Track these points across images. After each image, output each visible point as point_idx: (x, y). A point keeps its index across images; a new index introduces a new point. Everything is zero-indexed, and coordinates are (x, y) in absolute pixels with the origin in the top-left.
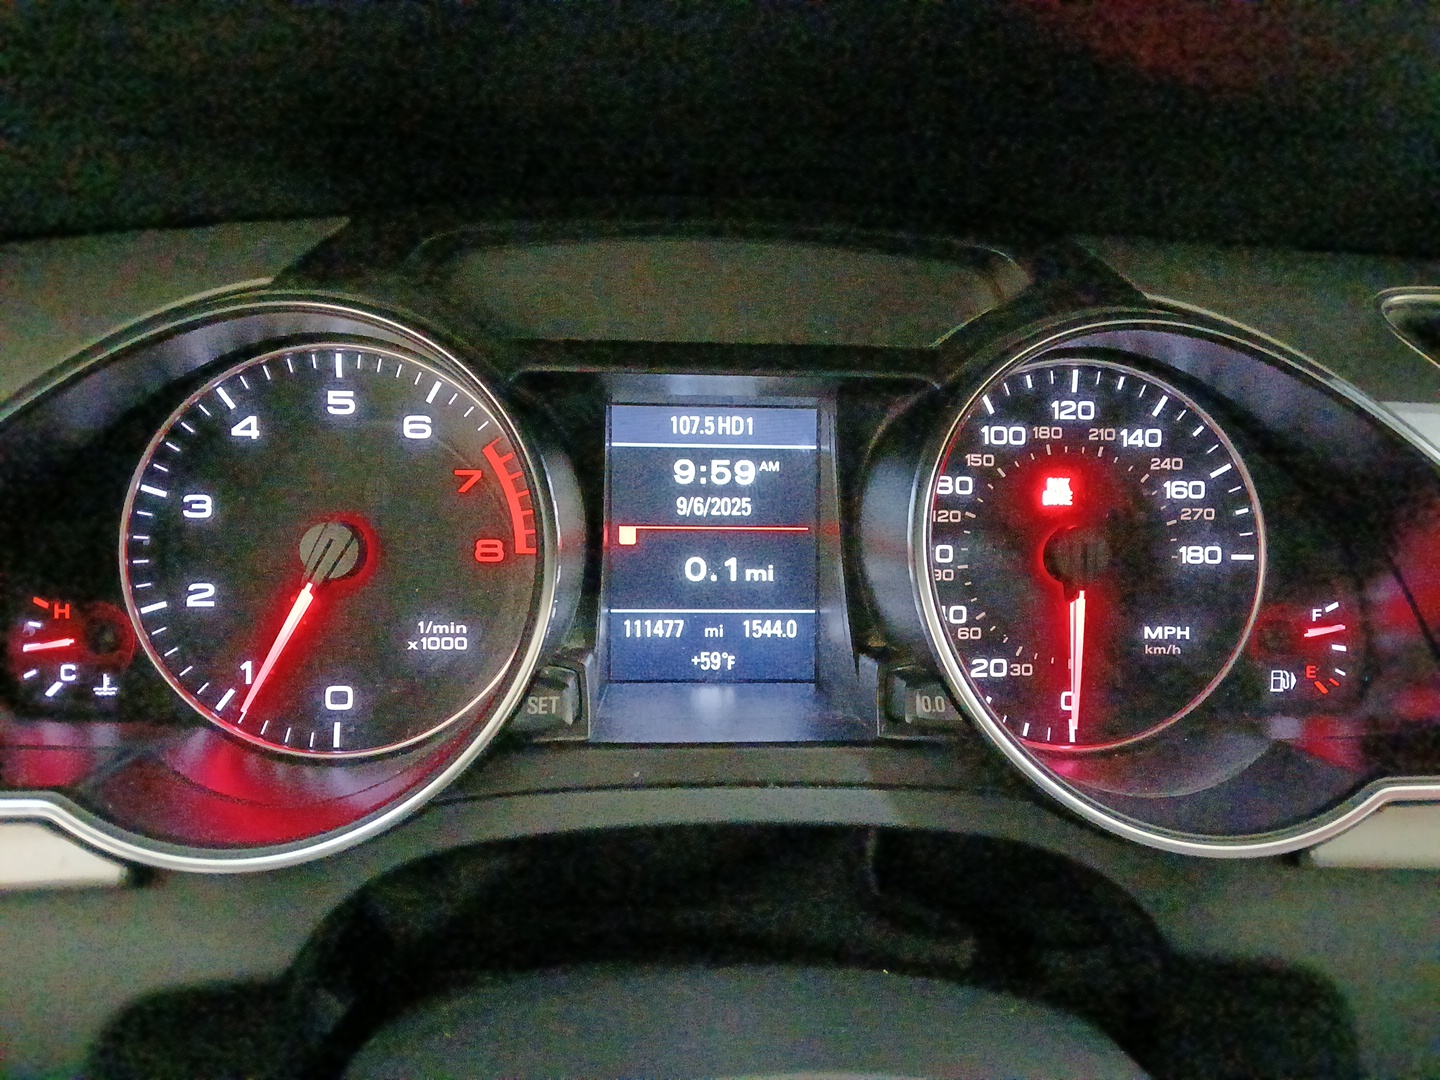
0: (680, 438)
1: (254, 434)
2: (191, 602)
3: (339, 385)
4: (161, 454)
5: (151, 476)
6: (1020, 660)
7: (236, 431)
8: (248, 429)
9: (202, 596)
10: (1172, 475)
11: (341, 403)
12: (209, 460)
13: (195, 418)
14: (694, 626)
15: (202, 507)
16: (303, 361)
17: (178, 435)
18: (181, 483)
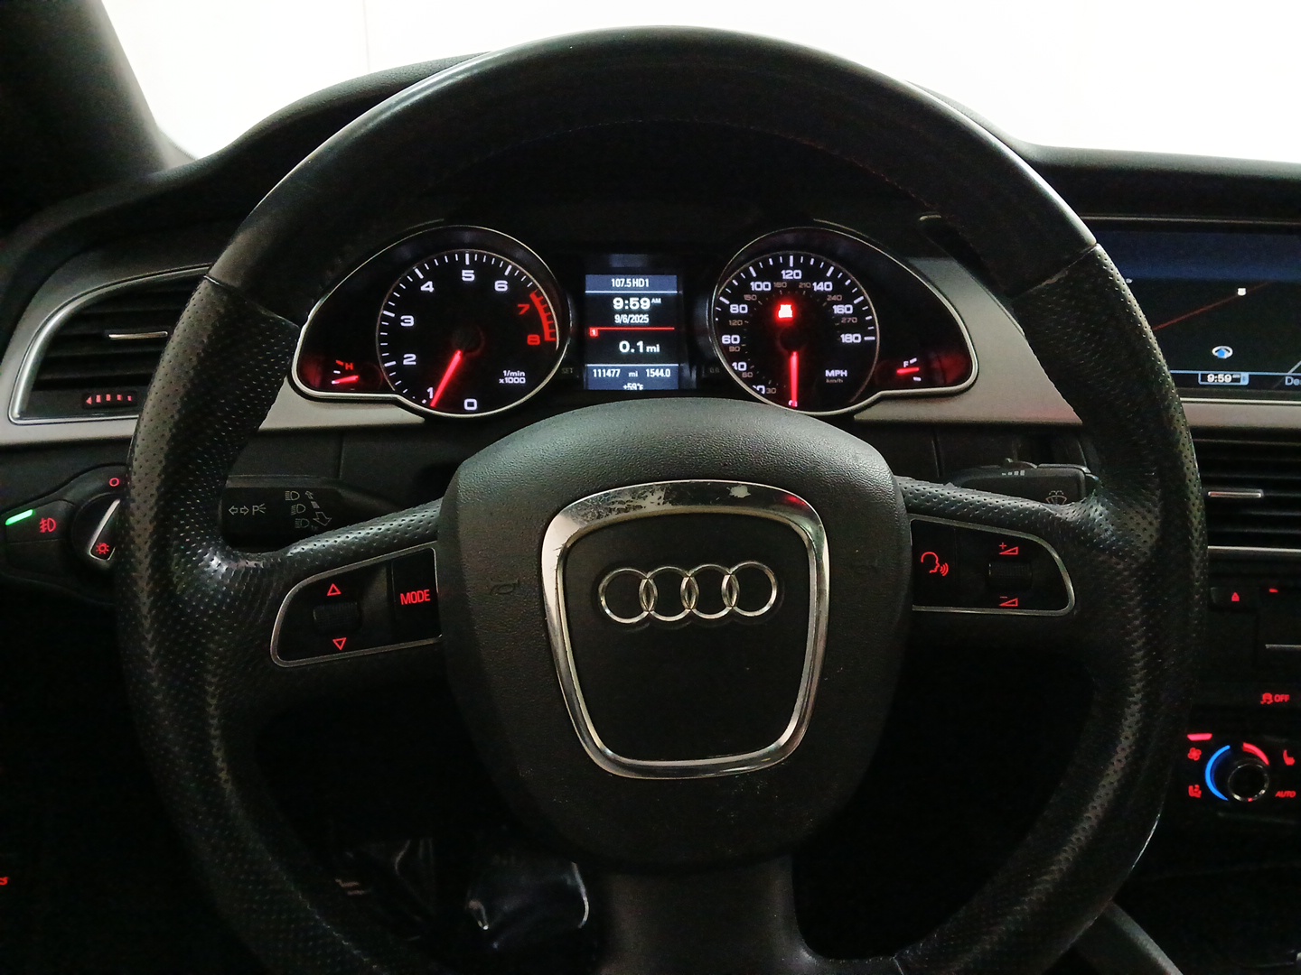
0: (616, 289)
1: (431, 289)
2: (405, 362)
3: (467, 268)
4: (392, 298)
5: (388, 308)
6: (771, 387)
7: (423, 288)
8: (428, 287)
9: (410, 360)
10: (837, 303)
11: (468, 276)
12: (411, 301)
13: (405, 282)
14: (625, 372)
15: (409, 321)
16: (451, 258)
17: (398, 290)
18: (400, 310)
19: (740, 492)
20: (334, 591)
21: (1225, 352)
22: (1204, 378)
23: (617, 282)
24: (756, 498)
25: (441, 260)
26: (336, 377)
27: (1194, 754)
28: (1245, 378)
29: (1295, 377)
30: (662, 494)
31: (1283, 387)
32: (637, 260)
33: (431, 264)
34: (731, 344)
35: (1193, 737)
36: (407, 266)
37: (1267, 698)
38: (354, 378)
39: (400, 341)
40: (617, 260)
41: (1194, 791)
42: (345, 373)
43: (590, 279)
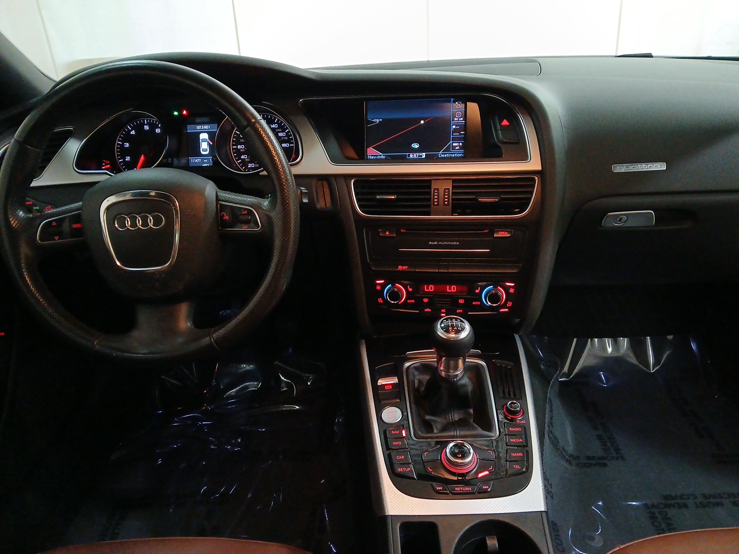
0: (198, 130)
1: (134, 133)
2: (126, 160)
3: (146, 125)
4: (120, 137)
5: (119, 141)
6: (256, 164)
7: (131, 133)
8: (133, 132)
9: (128, 159)
10: (280, 132)
11: (146, 128)
12: (127, 138)
13: (125, 131)
14: (202, 160)
15: (127, 145)
16: (140, 121)
17: (123, 134)
18: (124, 141)
19: (153, 194)
20: (54, 224)
21: (416, 146)
22: (409, 156)
23: (199, 127)
24: (157, 195)
25: (137, 123)
26: (104, 166)
27: (378, 288)
28: (424, 156)
29: (442, 154)
30: (131, 194)
31: (438, 158)
32: (206, 120)
33: (133, 124)
34: (241, 149)
35: (378, 282)
36: (124, 125)
37: (400, 268)
38: (109, 166)
39: (124, 152)
40: (198, 120)
41: (380, 300)
42: (106, 164)
43: (189, 127)
